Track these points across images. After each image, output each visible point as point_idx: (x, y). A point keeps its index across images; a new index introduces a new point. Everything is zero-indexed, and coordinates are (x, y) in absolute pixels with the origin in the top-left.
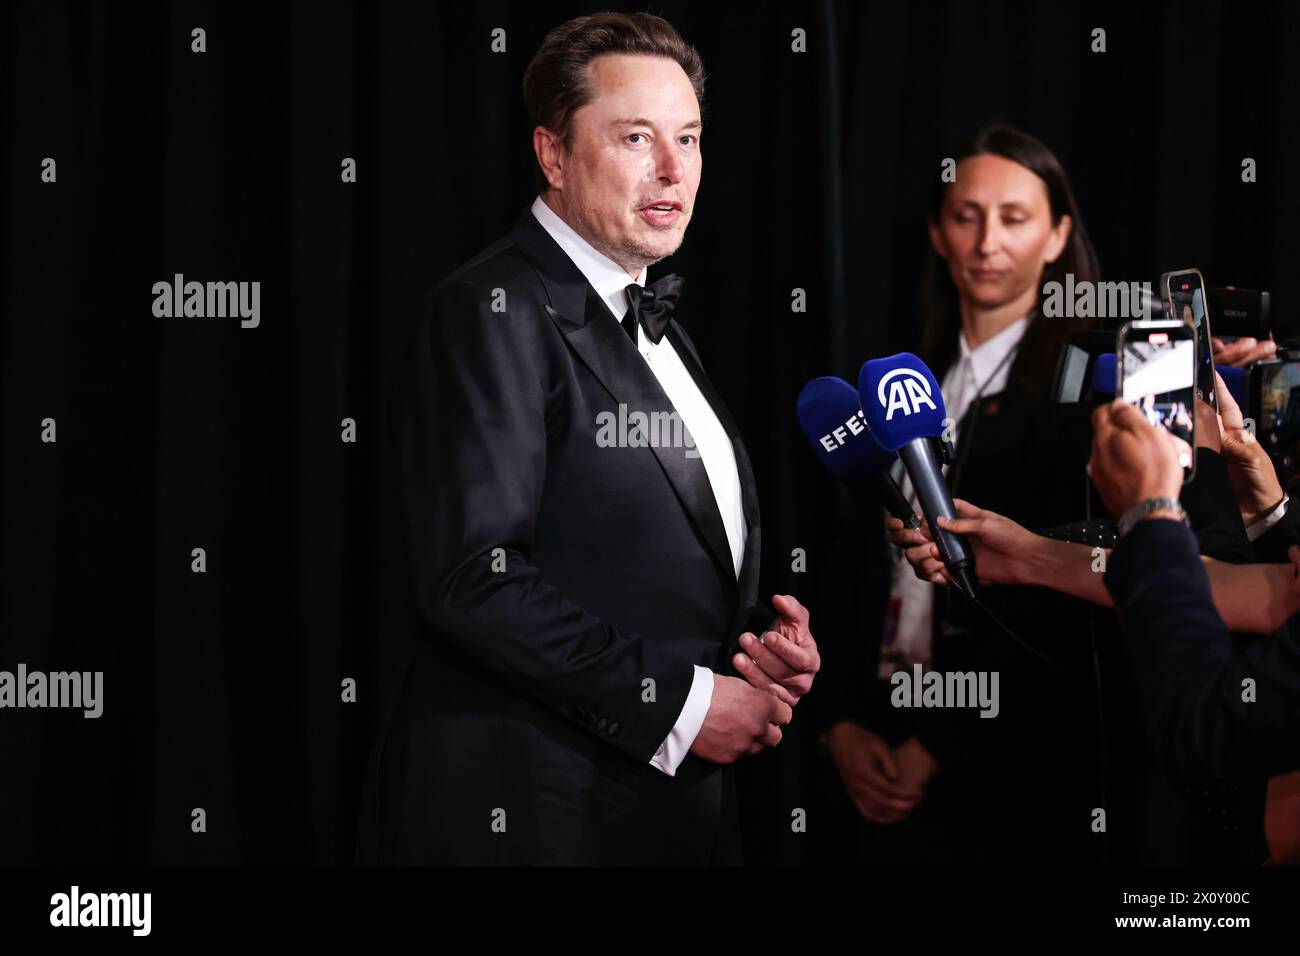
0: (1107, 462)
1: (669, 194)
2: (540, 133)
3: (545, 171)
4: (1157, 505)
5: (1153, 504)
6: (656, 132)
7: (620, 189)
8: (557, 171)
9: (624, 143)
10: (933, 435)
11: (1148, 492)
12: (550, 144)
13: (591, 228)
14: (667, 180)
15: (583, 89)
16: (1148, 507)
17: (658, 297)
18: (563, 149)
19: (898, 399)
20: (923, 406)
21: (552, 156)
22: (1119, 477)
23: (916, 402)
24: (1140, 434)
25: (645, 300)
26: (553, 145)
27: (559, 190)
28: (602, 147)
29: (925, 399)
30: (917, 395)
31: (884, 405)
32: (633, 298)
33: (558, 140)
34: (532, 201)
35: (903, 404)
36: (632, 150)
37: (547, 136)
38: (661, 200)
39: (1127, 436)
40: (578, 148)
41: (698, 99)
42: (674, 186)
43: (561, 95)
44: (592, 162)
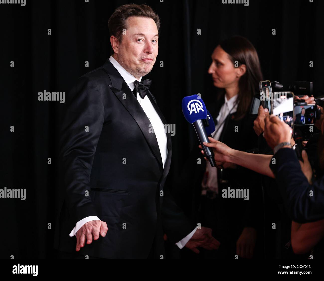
0: (269, 133)
1: (149, 56)
2: (112, 37)
3: (113, 49)
4: (285, 144)
5: (283, 144)
6: (146, 39)
7: (135, 54)
8: (116, 48)
9: (136, 41)
10: (203, 119)
11: (282, 140)
12: (115, 40)
13: (126, 65)
14: (148, 53)
15: (125, 26)
16: (282, 145)
17: (144, 85)
18: (119, 42)
19: (193, 109)
20: (200, 111)
21: (115, 44)
22: (273, 137)
23: (198, 109)
24: (279, 124)
25: (140, 86)
26: (116, 41)
27: (117, 54)
28: (130, 42)
29: (201, 108)
30: (199, 107)
31: (189, 110)
32: (136, 85)
33: (117, 40)
34: (109, 57)
35: (195, 110)
36: (138, 43)
37: (114, 39)
38: (147, 58)
39: (275, 125)
40: (123, 42)
41: (158, 29)
42: (151, 54)
43: (118, 27)
44: (127, 46)
